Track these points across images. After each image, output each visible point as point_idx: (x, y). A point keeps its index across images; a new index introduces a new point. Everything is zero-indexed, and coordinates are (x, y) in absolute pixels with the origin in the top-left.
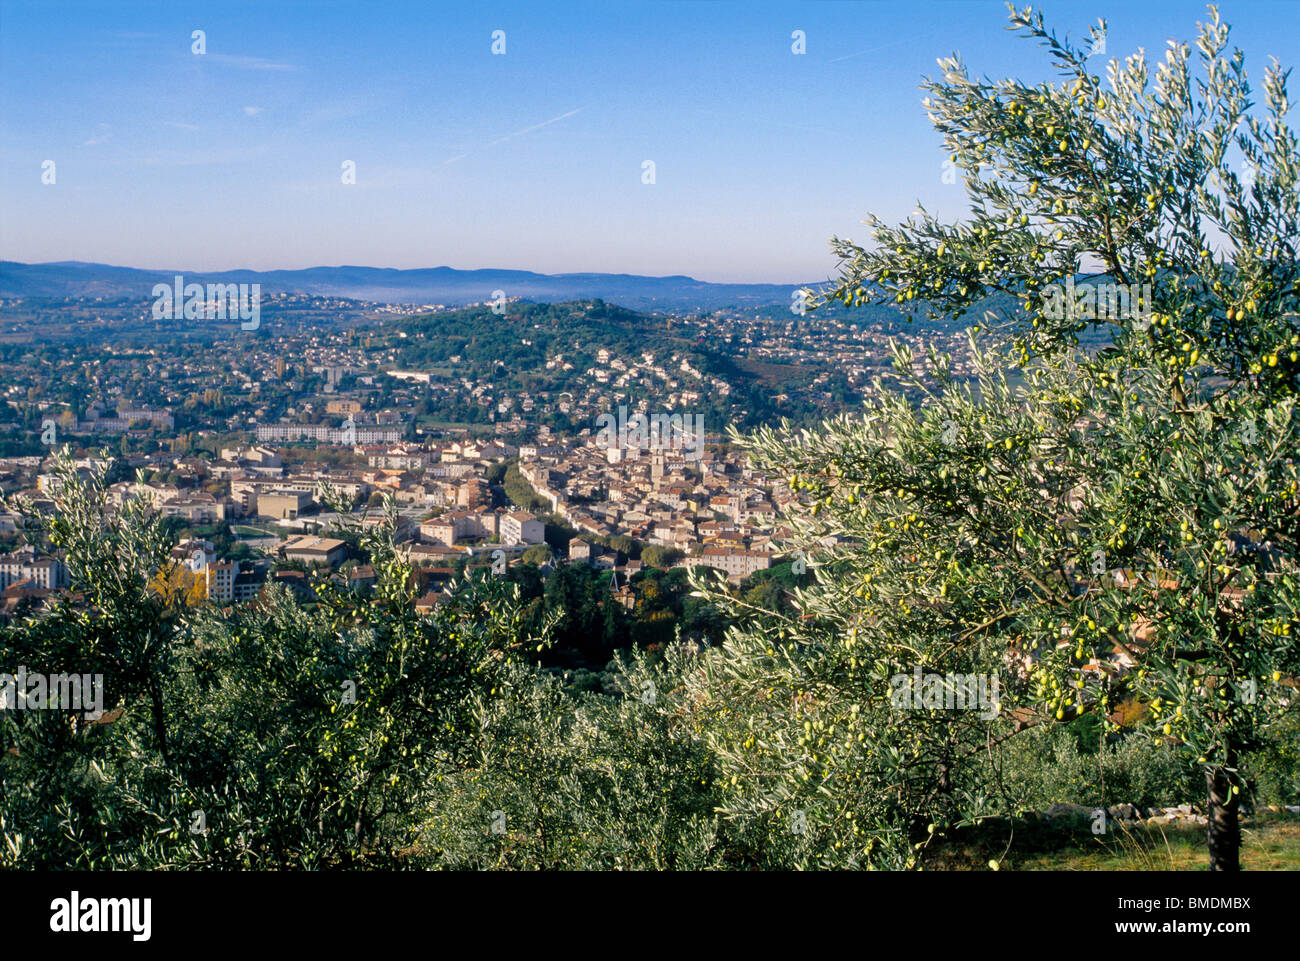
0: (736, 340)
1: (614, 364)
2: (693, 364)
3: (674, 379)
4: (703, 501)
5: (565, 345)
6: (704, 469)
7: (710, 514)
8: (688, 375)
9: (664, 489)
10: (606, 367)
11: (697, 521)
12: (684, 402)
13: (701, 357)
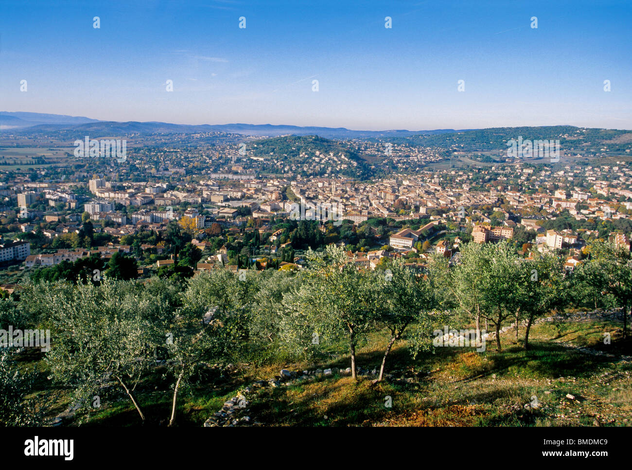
0: (359, 149)
1: (321, 156)
2: (345, 156)
3: (339, 161)
4: (347, 199)
5: (306, 149)
6: (348, 189)
7: (350, 203)
8: (344, 159)
9: (336, 195)
10: (319, 157)
11: (345, 205)
12: (342, 168)
13: (348, 154)
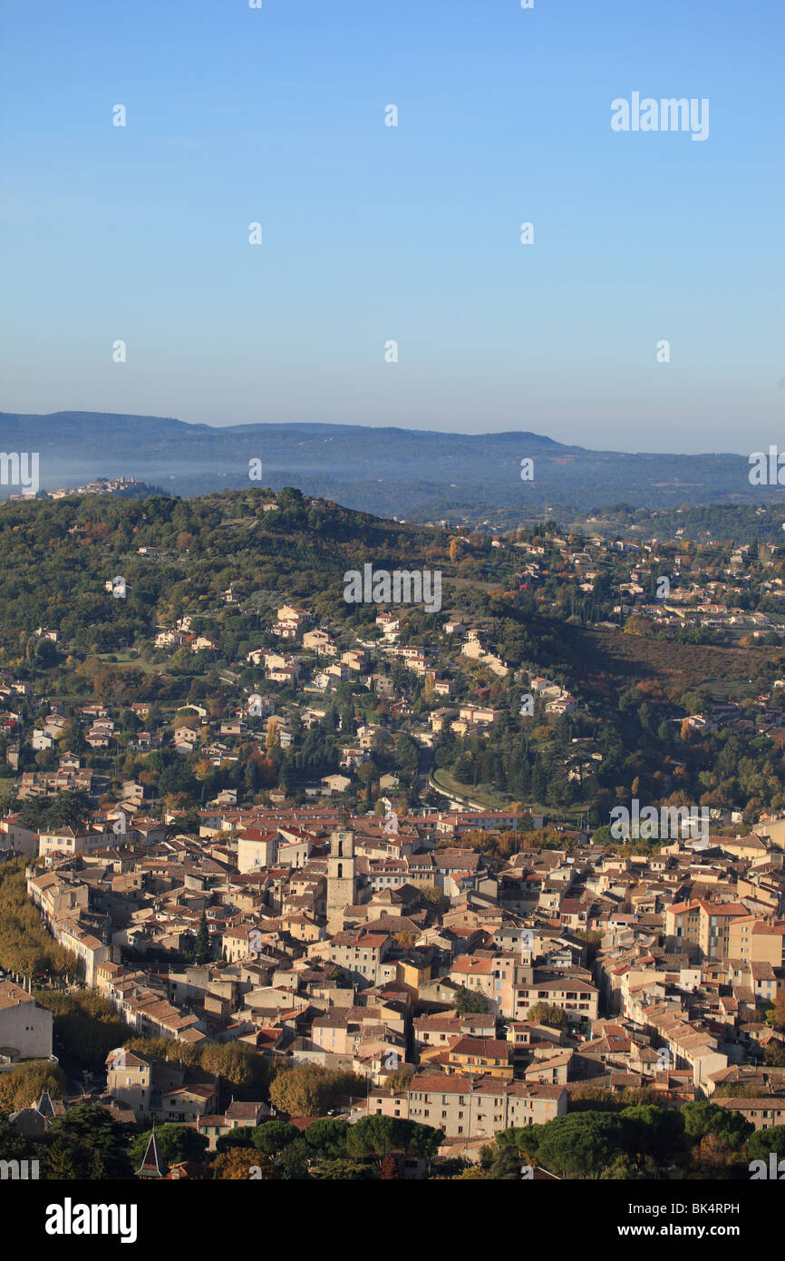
0: (605, 587)
1: (310, 641)
2: (490, 642)
3: (444, 676)
4: (435, 964)
5: (203, 594)
6: (452, 889)
7: (447, 996)
8: (477, 666)
9: (355, 934)
10: (289, 647)
11: (415, 1010)
12: (458, 727)
13: (512, 626)
